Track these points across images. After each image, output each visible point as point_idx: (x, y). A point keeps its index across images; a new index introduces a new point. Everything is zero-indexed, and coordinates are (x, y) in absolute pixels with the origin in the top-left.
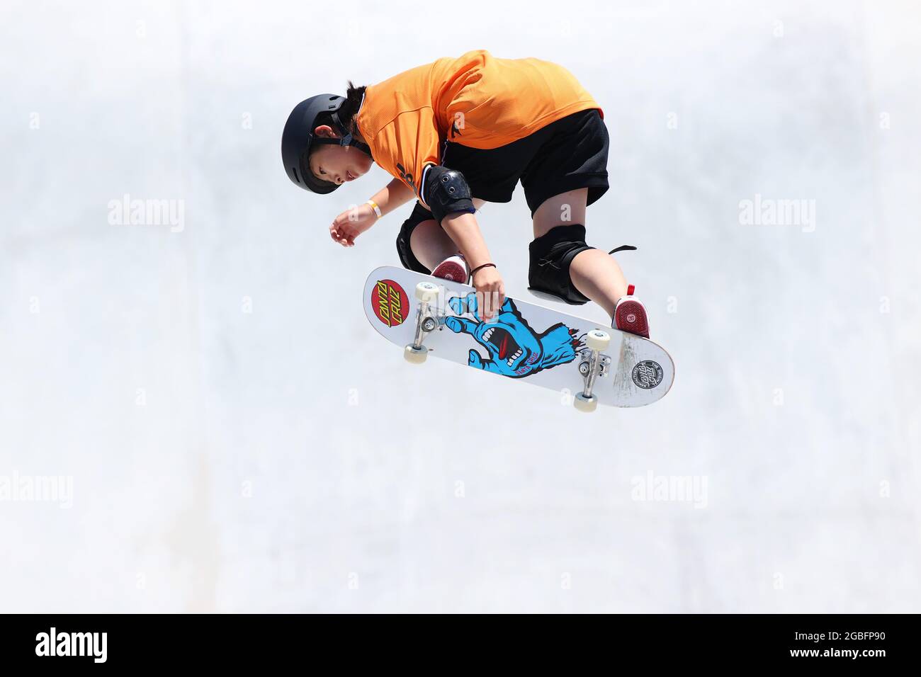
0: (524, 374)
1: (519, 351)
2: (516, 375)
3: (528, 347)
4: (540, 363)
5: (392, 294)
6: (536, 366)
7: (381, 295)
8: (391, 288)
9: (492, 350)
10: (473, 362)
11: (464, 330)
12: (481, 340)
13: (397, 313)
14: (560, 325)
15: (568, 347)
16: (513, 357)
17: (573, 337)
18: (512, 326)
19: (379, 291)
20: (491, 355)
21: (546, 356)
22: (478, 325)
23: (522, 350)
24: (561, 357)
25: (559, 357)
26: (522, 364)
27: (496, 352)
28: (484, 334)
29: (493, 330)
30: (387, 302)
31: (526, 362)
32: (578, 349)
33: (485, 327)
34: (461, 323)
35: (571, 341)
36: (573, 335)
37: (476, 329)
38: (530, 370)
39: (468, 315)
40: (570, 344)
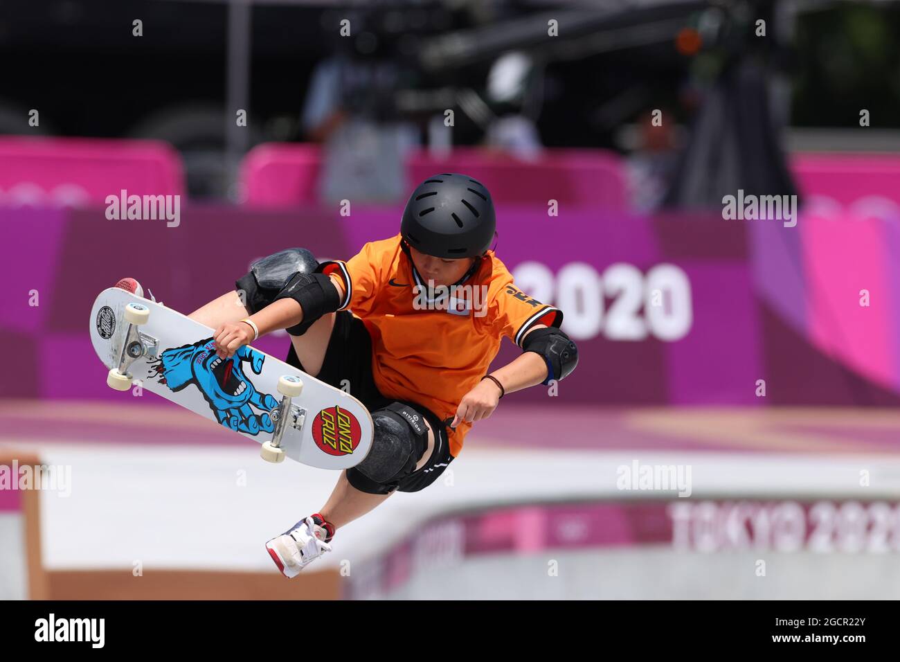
1: (214, 367)
3: (205, 371)
4: (196, 351)
5: (333, 441)
6: (200, 349)
7: (348, 440)
8: (335, 447)
9: (239, 371)
10: (260, 359)
11: (263, 396)
12: (248, 383)
13: (327, 421)
14: (175, 390)
15: (168, 366)
16: (219, 361)
17: (163, 376)
18: (218, 396)
19: (350, 443)
20: (240, 365)
21: (189, 358)
22: (249, 401)
23: (211, 368)
24: (175, 356)
25: (179, 355)
27: (235, 369)
28: (245, 389)
29: (235, 394)
30: (341, 432)
31: (208, 354)
32: (159, 363)
33: (242, 398)
34: (265, 406)
35: (165, 372)
36: (163, 378)
37: (251, 397)
38: (207, 344)
39: (258, 412)
40: (165, 369)
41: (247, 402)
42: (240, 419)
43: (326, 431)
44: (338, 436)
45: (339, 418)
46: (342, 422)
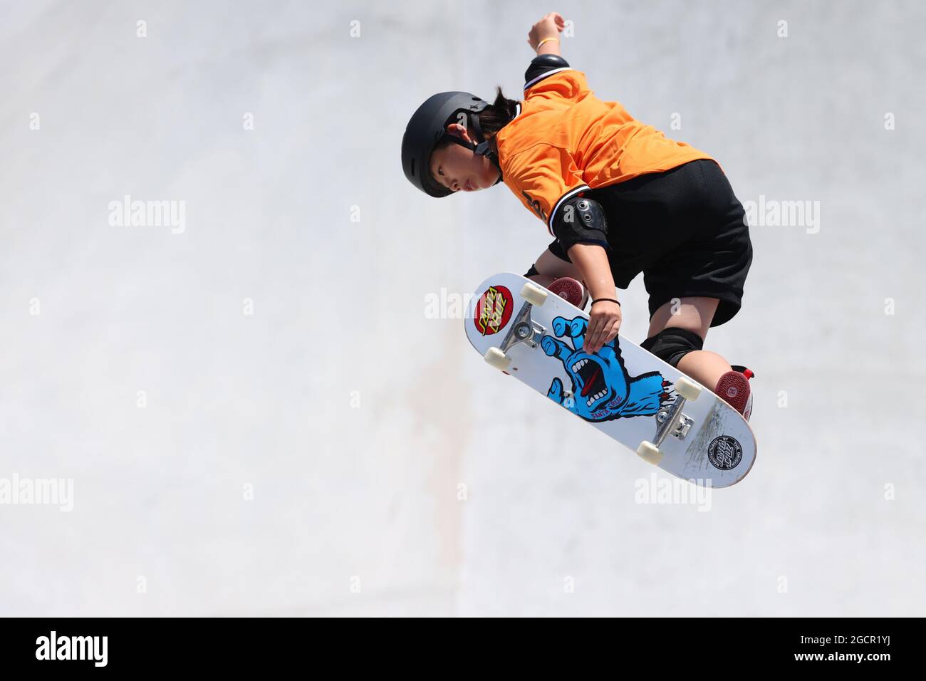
0: (600, 418)
1: (604, 391)
2: (591, 418)
3: (614, 388)
4: (620, 409)
6: (614, 412)
8: (501, 295)
9: (577, 384)
10: (553, 393)
11: (556, 355)
12: (569, 370)
14: (657, 373)
15: (656, 399)
16: (596, 396)
17: (664, 389)
18: (607, 362)
20: (574, 389)
21: (630, 403)
22: (573, 352)
23: (607, 391)
24: (644, 408)
25: (642, 407)
26: (602, 406)
28: (575, 364)
29: (586, 361)
31: (607, 405)
32: (664, 403)
33: (580, 357)
34: (557, 346)
35: (660, 393)
36: (665, 388)
37: (570, 356)
38: (607, 415)
39: (567, 340)
40: (659, 396)
41: (576, 351)
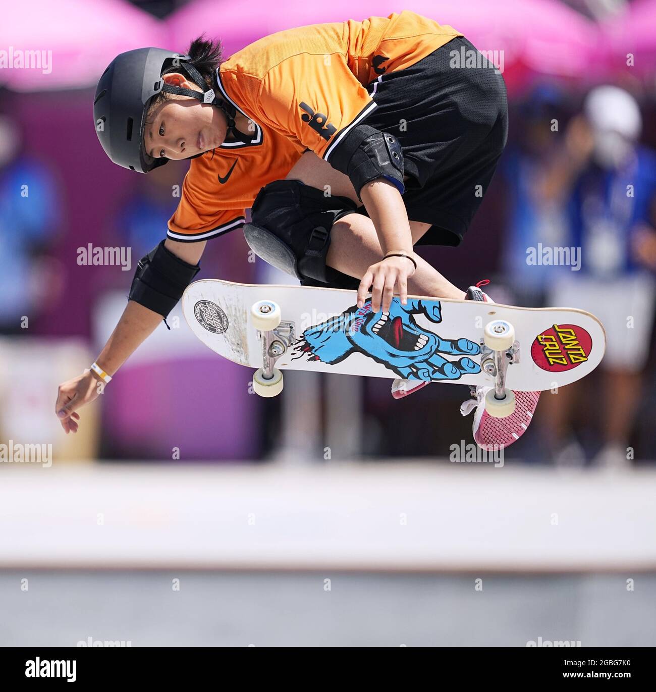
1: (376, 330)
3: (367, 337)
7: (578, 350)
9: (412, 326)
11: (454, 342)
12: (429, 335)
13: (547, 344)
14: (332, 363)
15: (315, 343)
16: (382, 323)
17: (312, 354)
18: (393, 355)
20: (412, 320)
22: (437, 351)
23: (374, 332)
24: (321, 331)
27: (405, 327)
28: (427, 341)
29: (416, 348)
32: (302, 343)
33: (427, 350)
34: (459, 350)
37: (438, 346)
39: (454, 358)
40: (313, 347)
41: (435, 353)
42: (431, 370)
43: (549, 353)
44: (565, 351)
45: (560, 335)
46: (564, 337)
